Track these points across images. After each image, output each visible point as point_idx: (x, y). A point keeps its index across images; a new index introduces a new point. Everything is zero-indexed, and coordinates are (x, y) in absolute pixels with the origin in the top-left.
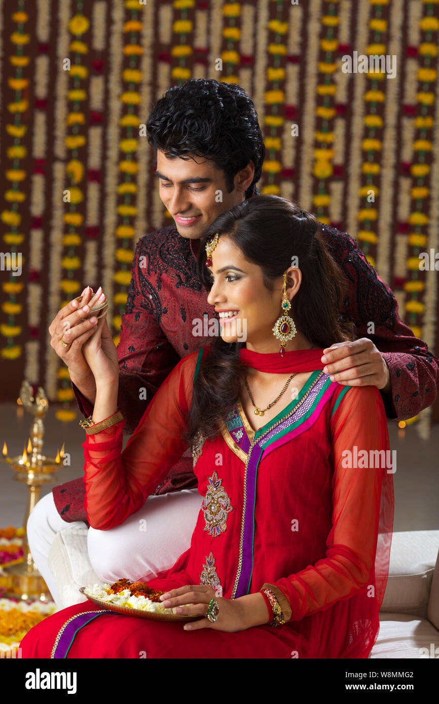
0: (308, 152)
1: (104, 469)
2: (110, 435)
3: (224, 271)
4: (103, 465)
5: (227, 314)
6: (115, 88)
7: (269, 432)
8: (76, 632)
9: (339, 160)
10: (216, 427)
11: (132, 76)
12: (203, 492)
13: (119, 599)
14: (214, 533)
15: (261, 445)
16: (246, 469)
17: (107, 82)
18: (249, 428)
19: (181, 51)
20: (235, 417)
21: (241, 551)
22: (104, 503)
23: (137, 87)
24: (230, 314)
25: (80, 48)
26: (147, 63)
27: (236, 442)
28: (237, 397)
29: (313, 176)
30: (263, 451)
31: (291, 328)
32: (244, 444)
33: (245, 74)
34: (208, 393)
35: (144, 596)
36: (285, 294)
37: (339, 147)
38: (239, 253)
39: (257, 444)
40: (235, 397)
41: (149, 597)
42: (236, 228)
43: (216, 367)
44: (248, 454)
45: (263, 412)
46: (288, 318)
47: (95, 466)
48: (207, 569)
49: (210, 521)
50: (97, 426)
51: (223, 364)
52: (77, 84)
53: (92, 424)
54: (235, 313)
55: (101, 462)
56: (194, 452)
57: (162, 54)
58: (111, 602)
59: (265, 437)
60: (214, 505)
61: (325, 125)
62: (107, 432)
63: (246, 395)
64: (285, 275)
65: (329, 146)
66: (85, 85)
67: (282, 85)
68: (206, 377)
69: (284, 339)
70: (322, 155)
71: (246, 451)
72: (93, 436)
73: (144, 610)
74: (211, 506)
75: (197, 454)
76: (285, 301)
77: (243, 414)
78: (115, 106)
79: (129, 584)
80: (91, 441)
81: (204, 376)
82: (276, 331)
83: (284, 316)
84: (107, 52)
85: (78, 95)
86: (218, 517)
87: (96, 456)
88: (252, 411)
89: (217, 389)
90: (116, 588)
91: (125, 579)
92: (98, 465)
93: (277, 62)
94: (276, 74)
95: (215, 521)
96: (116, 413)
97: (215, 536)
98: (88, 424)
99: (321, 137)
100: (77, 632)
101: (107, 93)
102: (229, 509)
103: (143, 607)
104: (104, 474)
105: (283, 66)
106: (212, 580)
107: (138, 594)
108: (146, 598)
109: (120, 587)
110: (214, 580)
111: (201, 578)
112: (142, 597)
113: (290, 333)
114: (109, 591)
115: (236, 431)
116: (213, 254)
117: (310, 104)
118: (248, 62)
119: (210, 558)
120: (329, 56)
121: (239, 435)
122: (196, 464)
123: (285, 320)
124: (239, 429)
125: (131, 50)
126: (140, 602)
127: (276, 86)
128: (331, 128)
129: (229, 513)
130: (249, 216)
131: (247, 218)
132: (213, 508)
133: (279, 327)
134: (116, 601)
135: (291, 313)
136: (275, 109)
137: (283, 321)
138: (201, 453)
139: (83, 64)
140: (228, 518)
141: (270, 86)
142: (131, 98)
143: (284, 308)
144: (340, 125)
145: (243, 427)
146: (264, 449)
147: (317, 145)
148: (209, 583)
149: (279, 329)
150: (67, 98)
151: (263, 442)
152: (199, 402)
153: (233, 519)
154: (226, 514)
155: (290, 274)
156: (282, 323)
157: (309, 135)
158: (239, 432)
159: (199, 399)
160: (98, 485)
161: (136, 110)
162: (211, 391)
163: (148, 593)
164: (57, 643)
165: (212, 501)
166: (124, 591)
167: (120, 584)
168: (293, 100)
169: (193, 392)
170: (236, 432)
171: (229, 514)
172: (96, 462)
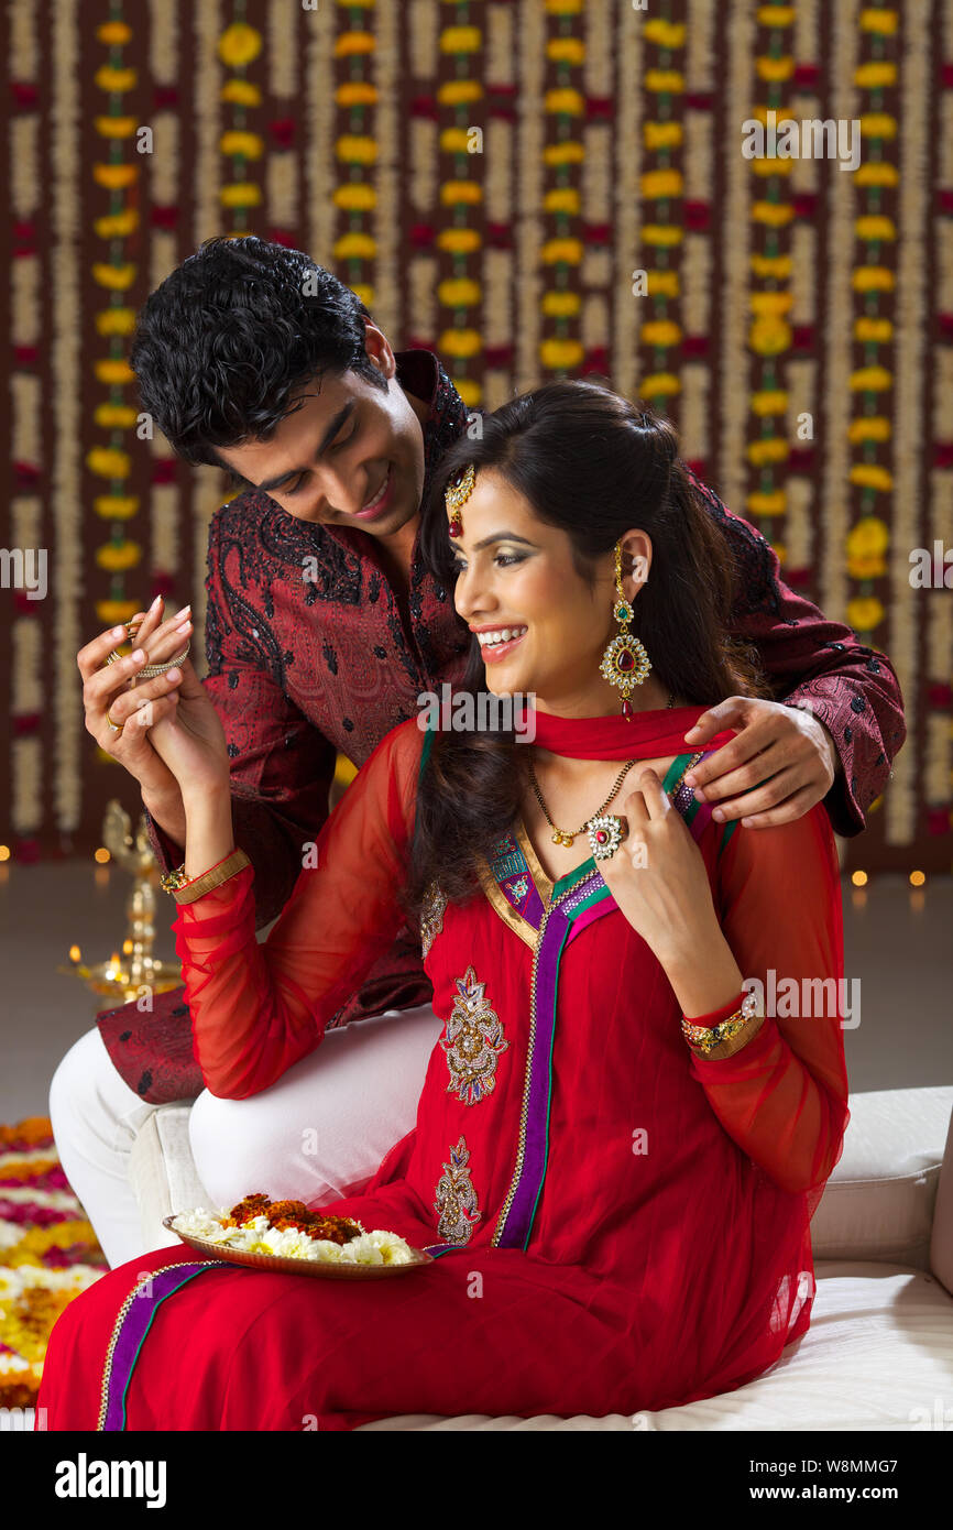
0: (737, 300)
1: (220, 973)
2: (223, 902)
3: (489, 545)
4: (218, 965)
5: (497, 637)
6: (321, 178)
7: (584, 884)
8: (156, 1307)
9: (804, 314)
10: (471, 877)
11: (355, 149)
12: (445, 1012)
13: (244, 1236)
14: (469, 1097)
15: (566, 912)
16: (535, 961)
17: (302, 164)
18: (542, 875)
19: (457, 93)
20: (510, 852)
21: (523, 1134)
22: (230, 1043)
23: (366, 174)
24: (505, 635)
25: (244, 93)
26: (386, 121)
27: (512, 904)
28: (515, 813)
29: (749, 350)
30: (572, 924)
31: (638, 659)
32: (529, 908)
33: (597, 137)
34: (452, 806)
35: (295, 1229)
36: (620, 588)
37: (804, 287)
38: (521, 505)
39: (558, 908)
40: (510, 812)
41: (307, 1230)
42: (511, 452)
43: (467, 751)
44: (538, 929)
45: (571, 838)
46: (630, 638)
47: (200, 968)
48: (451, 1172)
49: (460, 1072)
50: (195, 885)
51: (481, 745)
52: (239, 171)
53: (184, 882)
54: (515, 633)
55: (210, 961)
56: (424, 925)
57: (418, 101)
58: (226, 1243)
59: (576, 893)
60: (468, 1038)
61: (772, 240)
62: (218, 896)
63: (533, 804)
64: (618, 549)
65: (783, 285)
66: (256, 173)
67: (676, 158)
68: (448, 774)
69: (626, 683)
70: (768, 304)
71: (535, 924)
72: (189, 907)
73: (294, 1256)
74: (462, 1040)
75: (430, 928)
76: (620, 604)
77: (528, 846)
78: (323, 215)
79: (268, 1204)
80: (188, 919)
81: (443, 772)
82: (608, 669)
83: (621, 635)
84: (300, 102)
85: (242, 195)
86: (477, 1063)
87: (201, 949)
88: (547, 838)
89: (471, 797)
90: (240, 1215)
91: (259, 1195)
92: (208, 967)
93: (665, 110)
94: (663, 135)
95: (470, 1072)
96: (231, 854)
97: (471, 1103)
98: (177, 882)
99: (765, 267)
100: (159, 1307)
101: (303, 187)
102: (501, 1047)
103: (293, 1252)
104: (219, 984)
105: (677, 117)
106: (461, 1195)
107: (284, 1224)
108: (300, 1232)
109: (248, 1212)
110: (465, 1196)
111: (438, 1192)
112: (292, 1231)
113: (637, 669)
114: (227, 1221)
115: (514, 880)
116: (465, 511)
117: (738, 197)
118: (602, 110)
119: (460, 1150)
120: (775, 92)
121: (521, 890)
122: (431, 950)
123: (625, 644)
124: (518, 877)
125: (353, 94)
126: (285, 1242)
127: (663, 160)
128: (785, 246)
129: (501, 1054)
130: (536, 427)
131: (533, 430)
132: (466, 1044)
133: (614, 659)
134: (238, 1241)
135: (635, 629)
136: (663, 211)
137: (621, 646)
138: (440, 928)
139: (250, 128)
140: (498, 1065)
141: (651, 161)
142: (356, 197)
143: (619, 620)
144: (804, 239)
145: (528, 873)
146: (573, 919)
147: (757, 284)
148: (453, 1202)
149: (614, 665)
150: (219, 202)
151: (572, 903)
152: (430, 824)
153: (509, 1069)
154: (493, 1058)
155: (628, 546)
156: (618, 651)
157: (738, 263)
158: (519, 883)
159: (430, 819)
160: (212, 1007)
161: (365, 222)
162: (457, 802)
163: (304, 1222)
164: (117, 1330)
165: (465, 1030)
166: (257, 1219)
167: (250, 1205)
168: (700, 190)
169: (417, 804)
170: (514, 883)
171: (499, 1057)
172: (200, 959)
